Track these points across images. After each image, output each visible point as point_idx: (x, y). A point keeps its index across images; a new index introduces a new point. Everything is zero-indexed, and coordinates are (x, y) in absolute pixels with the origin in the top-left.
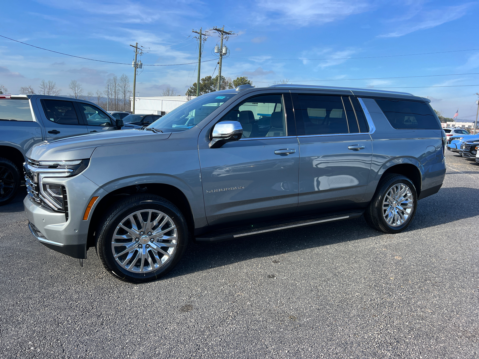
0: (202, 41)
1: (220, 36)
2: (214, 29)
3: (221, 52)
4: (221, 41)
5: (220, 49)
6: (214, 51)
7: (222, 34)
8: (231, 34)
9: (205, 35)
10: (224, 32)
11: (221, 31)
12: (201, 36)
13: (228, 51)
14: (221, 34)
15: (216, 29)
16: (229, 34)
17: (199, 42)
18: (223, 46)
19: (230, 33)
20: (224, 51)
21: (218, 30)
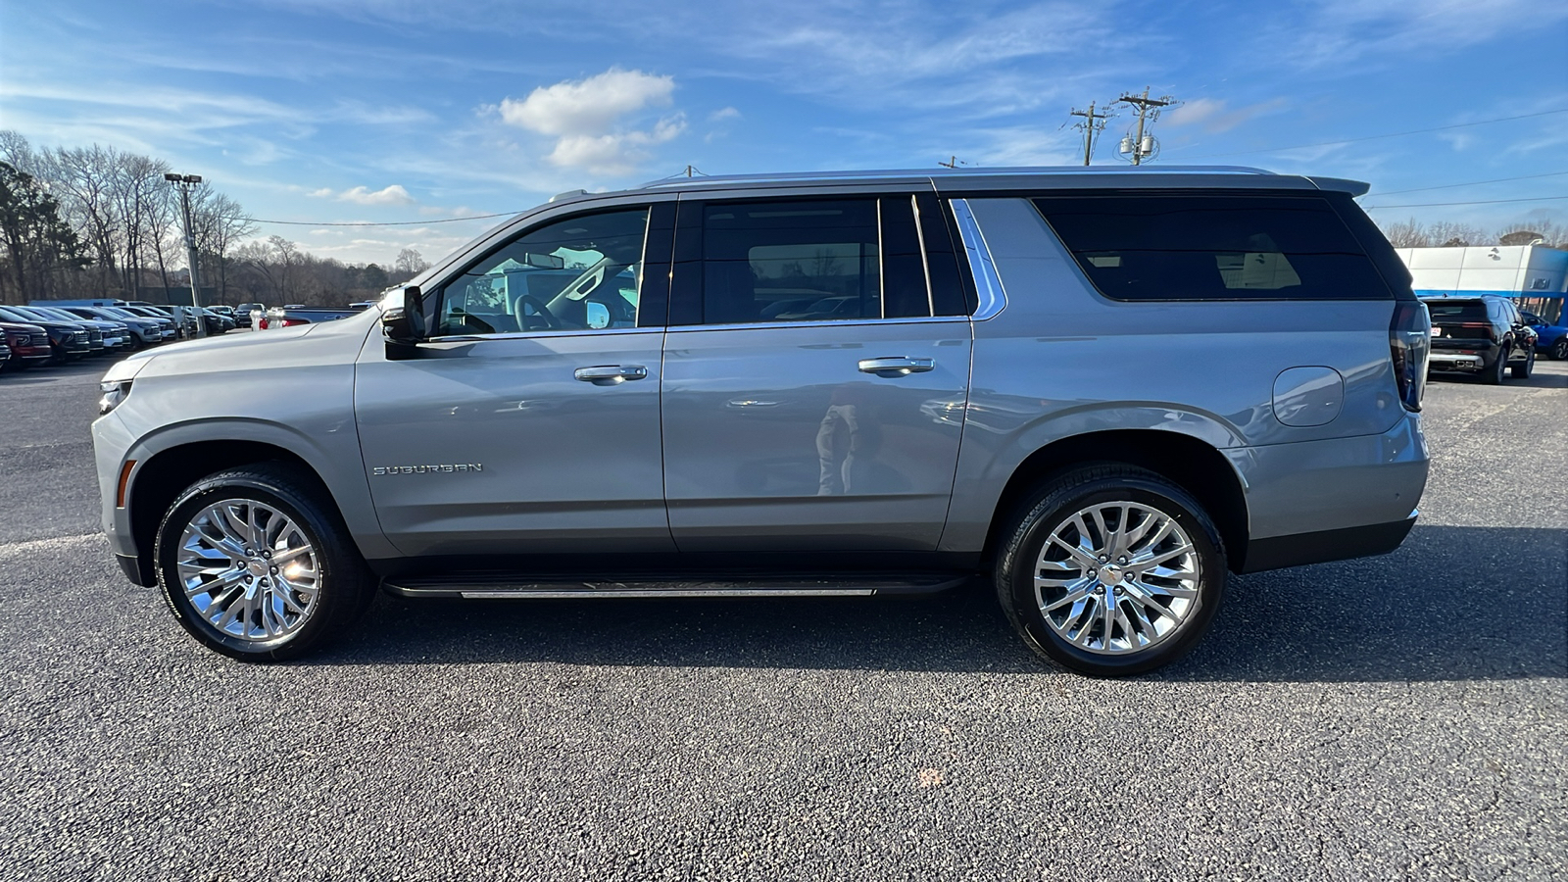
0: (1094, 132)
1: (1137, 112)
2: (1121, 100)
3: (1138, 149)
4: (1140, 122)
5: (1135, 142)
6: (1119, 149)
7: (1143, 108)
8: (1167, 104)
9: (1103, 117)
10: (1147, 102)
11: (1139, 101)
12: (1091, 122)
13: (1154, 146)
14: (1140, 108)
15: (1127, 99)
16: (1161, 104)
17: (1087, 134)
18: (1144, 134)
19: (1165, 101)
20: (1144, 146)
21: (1132, 100)
